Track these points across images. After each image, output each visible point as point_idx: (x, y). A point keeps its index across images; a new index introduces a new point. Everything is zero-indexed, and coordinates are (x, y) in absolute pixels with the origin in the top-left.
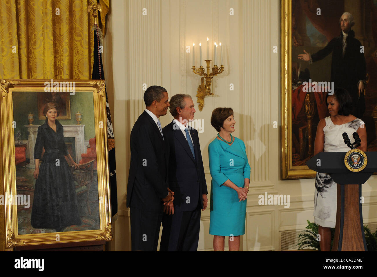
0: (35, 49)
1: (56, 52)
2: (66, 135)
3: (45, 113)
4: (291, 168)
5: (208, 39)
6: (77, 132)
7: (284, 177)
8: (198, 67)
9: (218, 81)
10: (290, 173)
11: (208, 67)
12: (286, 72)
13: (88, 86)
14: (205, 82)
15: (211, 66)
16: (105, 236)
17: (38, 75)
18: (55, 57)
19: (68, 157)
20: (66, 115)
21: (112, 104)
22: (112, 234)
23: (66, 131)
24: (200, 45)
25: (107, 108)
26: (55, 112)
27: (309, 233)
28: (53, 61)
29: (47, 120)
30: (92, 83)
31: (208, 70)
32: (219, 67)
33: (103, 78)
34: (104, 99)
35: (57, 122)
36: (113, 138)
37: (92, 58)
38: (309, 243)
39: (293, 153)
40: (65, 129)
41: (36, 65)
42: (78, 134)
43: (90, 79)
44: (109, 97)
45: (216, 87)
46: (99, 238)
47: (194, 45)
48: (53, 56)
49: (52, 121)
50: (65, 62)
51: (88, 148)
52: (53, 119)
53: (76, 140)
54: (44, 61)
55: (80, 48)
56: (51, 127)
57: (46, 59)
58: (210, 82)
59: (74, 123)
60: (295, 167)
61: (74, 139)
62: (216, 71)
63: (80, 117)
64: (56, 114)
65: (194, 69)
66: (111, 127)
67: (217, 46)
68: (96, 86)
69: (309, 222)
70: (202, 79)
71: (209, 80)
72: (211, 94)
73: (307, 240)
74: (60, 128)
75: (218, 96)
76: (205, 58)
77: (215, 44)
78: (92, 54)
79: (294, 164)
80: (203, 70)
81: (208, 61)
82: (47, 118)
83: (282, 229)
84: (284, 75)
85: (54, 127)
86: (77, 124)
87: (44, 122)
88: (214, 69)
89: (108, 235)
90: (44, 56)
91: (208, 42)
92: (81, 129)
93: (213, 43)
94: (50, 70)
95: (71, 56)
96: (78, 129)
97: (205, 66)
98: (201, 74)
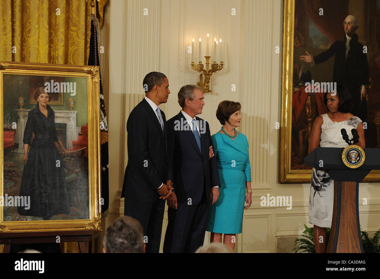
0: (29, 37)
1: (51, 42)
2: (57, 121)
3: (36, 97)
4: (290, 171)
5: (208, 35)
6: (69, 118)
7: (282, 180)
8: (197, 63)
9: (217, 79)
10: (289, 177)
11: (207, 64)
12: (287, 73)
13: (82, 71)
14: (204, 79)
15: (211, 63)
16: (94, 226)
18: (50, 47)
19: (59, 144)
20: (58, 100)
21: (107, 97)
22: (102, 225)
23: (57, 117)
24: (200, 40)
25: (101, 101)
26: (47, 97)
27: (306, 238)
28: (48, 50)
29: (38, 105)
30: (86, 69)
31: (207, 66)
32: (219, 63)
34: (98, 86)
35: (48, 107)
36: (107, 132)
37: (88, 50)
38: (305, 248)
39: (292, 157)
40: (56, 115)
41: (29, 53)
42: (70, 121)
43: (85, 64)
44: (103, 88)
45: (215, 85)
46: (88, 228)
47: (194, 40)
48: (47, 46)
49: (43, 106)
50: (60, 51)
51: (79, 135)
52: (44, 104)
53: (68, 127)
54: (38, 49)
55: (76, 39)
56: (42, 112)
57: (40, 49)
58: (209, 79)
59: (66, 109)
60: (294, 171)
61: (66, 124)
62: (215, 68)
63: (72, 103)
64: (47, 99)
65: (193, 65)
66: (105, 119)
67: (217, 42)
68: (90, 72)
69: (306, 227)
70: (201, 76)
71: (208, 77)
72: (209, 91)
73: (303, 245)
74: (51, 114)
75: (217, 94)
76: (204, 54)
77: (215, 40)
78: (89, 45)
79: (293, 167)
80: (201, 66)
81: (208, 58)
82: (38, 102)
83: (279, 234)
84: (285, 75)
85: (45, 112)
86: (69, 110)
87: (35, 107)
88: (213, 66)
89: (97, 225)
90: (39, 44)
91: (208, 38)
92: (73, 115)
93: (213, 39)
94: (44, 59)
95: (67, 46)
96: (70, 115)
97: (204, 62)
98: (200, 71)
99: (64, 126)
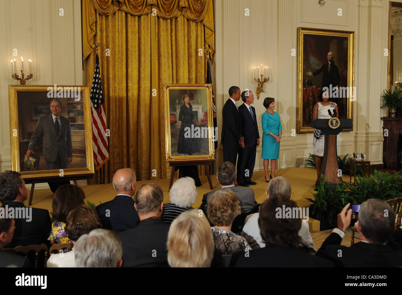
0: (179, 70)
1: (189, 72)
2: (194, 110)
3: (184, 99)
4: (302, 128)
5: (262, 65)
6: (198, 108)
7: (298, 132)
8: (257, 78)
9: (267, 86)
10: (301, 130)
11: (262, 79)
12: (300, 81)
13: (204, 86)
14: (260, 86)
15: (263, 78)
16: (211, 158)
17: (181, 82)
18: (189, 74)
19: (195, 120)
20: (193, 100)
21: (215, 96)
22: (215, 157)
23: (193, 108)
24: (258, 67)
25: (213, 98)
26: (188, 99)
27: (310, 159)
28: (188, 76)
29: (185, 103)
30: (206, 85)
31: (262, 80)
32: (267, 78)
33: (211, 83)
34: (211, 93)
35: (189, 104)
36: (216, 112)
37: (206, 74)
38: (310, 164)
39: (303, 121)
40: (193, 107)
41: (180, 78)
42: (199, 109)
43: (205, 83)
44: (214, 92)
45: (265, 88)
46: (209, 159)
47: (255, 68)
48: (188, 74)
49: (187, 103)
50: (194, 76)
51: (204, 116)
52: (187, 102)
53: (198, 112)
54: (184, 76)
55: (201, 70)
56: (186, 106)
57: (185, 75)
58: (263, 86)
59: (197, 104)
60: (304, 128)
61: (197, 111)
62: (266, 80)
63: (200, 101)
64: (189, 100)
65: (255, 79)
66: (215, 107)
67: (266, 68)
68: (208, 87)
69: (310, 154)
70: (259, 84)
71: (262, 85)
72: (263, 91)
73: (309, 163)
74: (191, 107)
75: (266, 93)
76: (260, 74)
77: (265, 67)
78: (206, 72)
79: (303, 126)
80: (259, 80)
81: (262, 76)
82: (185, 102)
83: (297, 157)
84: (299, 82)
85: (188, 106)
86: (199, 104)
87: (183, 104)
88: (264, 79)
89: (213, 158)
90: (184, 73)
91: (262, 66)
92: (201, 107)
93: (264, 67)
94: (186, 81)
95: (196, 73)
96: (199, 107)
97: (260, 78)
98: (258, 82)
99: (197, 112)
